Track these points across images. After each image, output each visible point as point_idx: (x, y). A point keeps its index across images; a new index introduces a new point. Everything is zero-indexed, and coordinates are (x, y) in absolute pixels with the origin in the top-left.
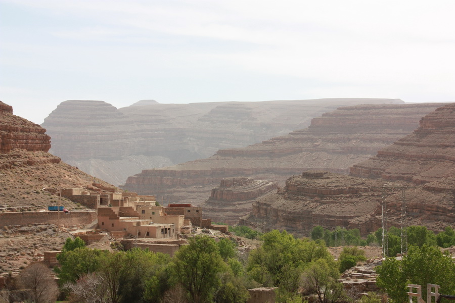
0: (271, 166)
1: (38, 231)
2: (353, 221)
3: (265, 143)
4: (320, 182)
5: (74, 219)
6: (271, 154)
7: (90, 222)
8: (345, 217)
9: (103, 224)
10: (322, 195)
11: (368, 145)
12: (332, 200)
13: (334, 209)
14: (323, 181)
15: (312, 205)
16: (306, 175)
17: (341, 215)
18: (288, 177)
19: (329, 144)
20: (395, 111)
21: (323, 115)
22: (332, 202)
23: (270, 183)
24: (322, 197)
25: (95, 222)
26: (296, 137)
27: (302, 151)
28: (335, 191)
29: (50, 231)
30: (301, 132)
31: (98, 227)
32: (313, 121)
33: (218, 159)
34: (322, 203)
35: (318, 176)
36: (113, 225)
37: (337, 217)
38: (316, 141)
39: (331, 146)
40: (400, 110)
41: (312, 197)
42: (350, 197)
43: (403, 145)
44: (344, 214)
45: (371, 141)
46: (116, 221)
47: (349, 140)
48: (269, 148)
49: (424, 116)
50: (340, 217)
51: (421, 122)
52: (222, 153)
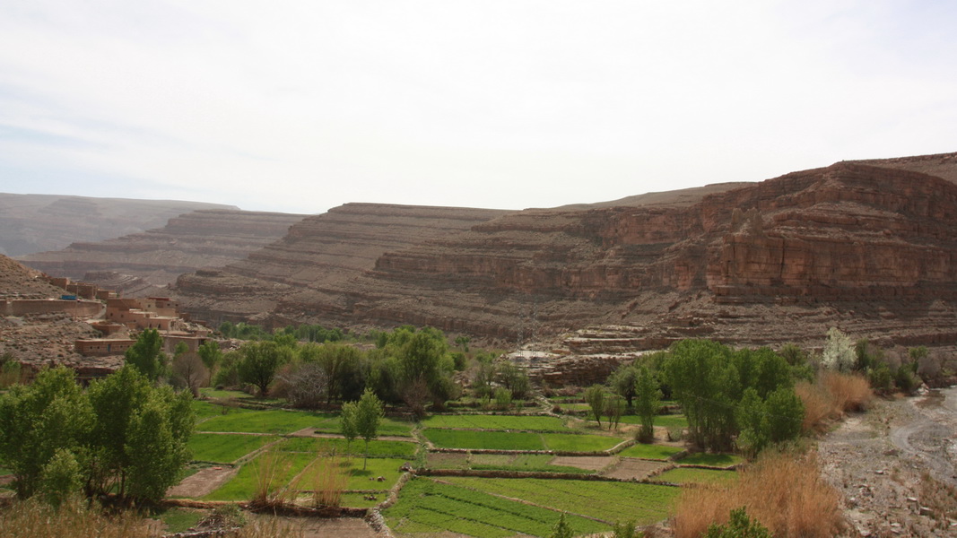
0: (126, 261)
1: (57, 320)
2: (253, 317)
3: (121, 238)
4: (216, 280)
5: (86, 309)
6: (127, 250)
7: (97, 313)
8: (242, 314)
9: (112, 315)
10: (219, 292)
11: (223, 247)
12: (228, 297)
13: (231, 306)
14: (219, 279)
15: (208, 301)
16: (200, 273)
17: (238, 311)
18: (179, 274)
19: (185, 244)
20: (248, 217)
21: (180, 216)
22: (229, 300)
23: (135, 278)
24: (218, 295)
25: (103, 312)
26: (153, 235)
27: (157, 249)
28: (231, 289)
29: (67, 320)
30: (157, 231)
31: (106, 317)
32: (169, 221)
33: (71, 252)
34: (219, 300)
35: (213, 274)
36: (122, 316)
37: (234, 314)
38: (172, 240)
39: (187, 245)
40: (253, 217)
41: (208, 294)
42: (245, 295)
43: (273, 249)
44: (241, 311)
45: (225, 243)
46: (126, 312)
47: (204, 241)
48: (125, 243)
49: (292, 225)
50: (237, 314)
51: (289, 229)
52: (76, 246)
